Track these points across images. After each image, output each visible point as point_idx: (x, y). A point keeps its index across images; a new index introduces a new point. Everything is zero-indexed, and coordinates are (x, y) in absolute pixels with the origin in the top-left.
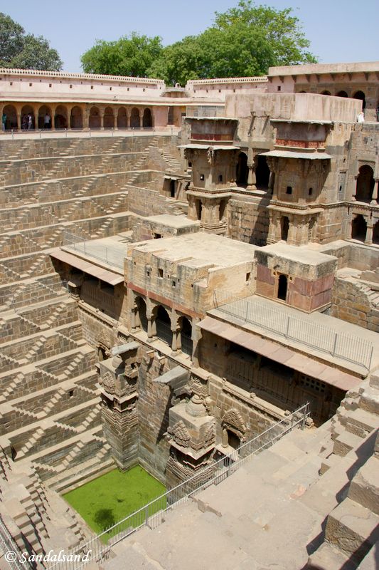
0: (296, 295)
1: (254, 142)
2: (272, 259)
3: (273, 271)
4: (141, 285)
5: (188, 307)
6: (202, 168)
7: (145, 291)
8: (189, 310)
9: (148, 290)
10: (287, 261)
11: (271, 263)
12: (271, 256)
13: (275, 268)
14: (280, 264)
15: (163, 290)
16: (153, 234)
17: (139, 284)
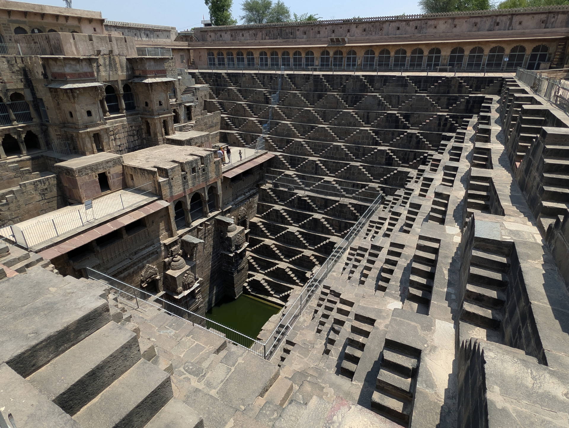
4: (180, 191)
5: (214, 178)
6: (86, 105)
9: (186, 190)
15: (198, 180)
16: (96, 177)
17: (178, 192)
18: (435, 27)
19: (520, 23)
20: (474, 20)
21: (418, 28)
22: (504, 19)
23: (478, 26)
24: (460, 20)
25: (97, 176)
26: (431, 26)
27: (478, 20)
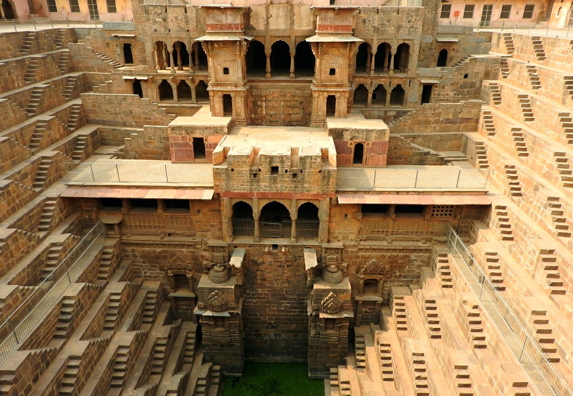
0: (373, 156)
1: (272, 30)
2: (348, 133)
3: (350, 142)
4: (244, 189)
5: (315, 192)
6: (225, 61)
7: (252, 193)
8: (314, 195)
9: (255, 192)
10: (363, 131)
11: (347, 137)
12: (347, 130)
13: (351, 139)
14: (357, 134)
15: (279, 186)
16: (190, 140)
17: (240, 190)
25: (192, 139)
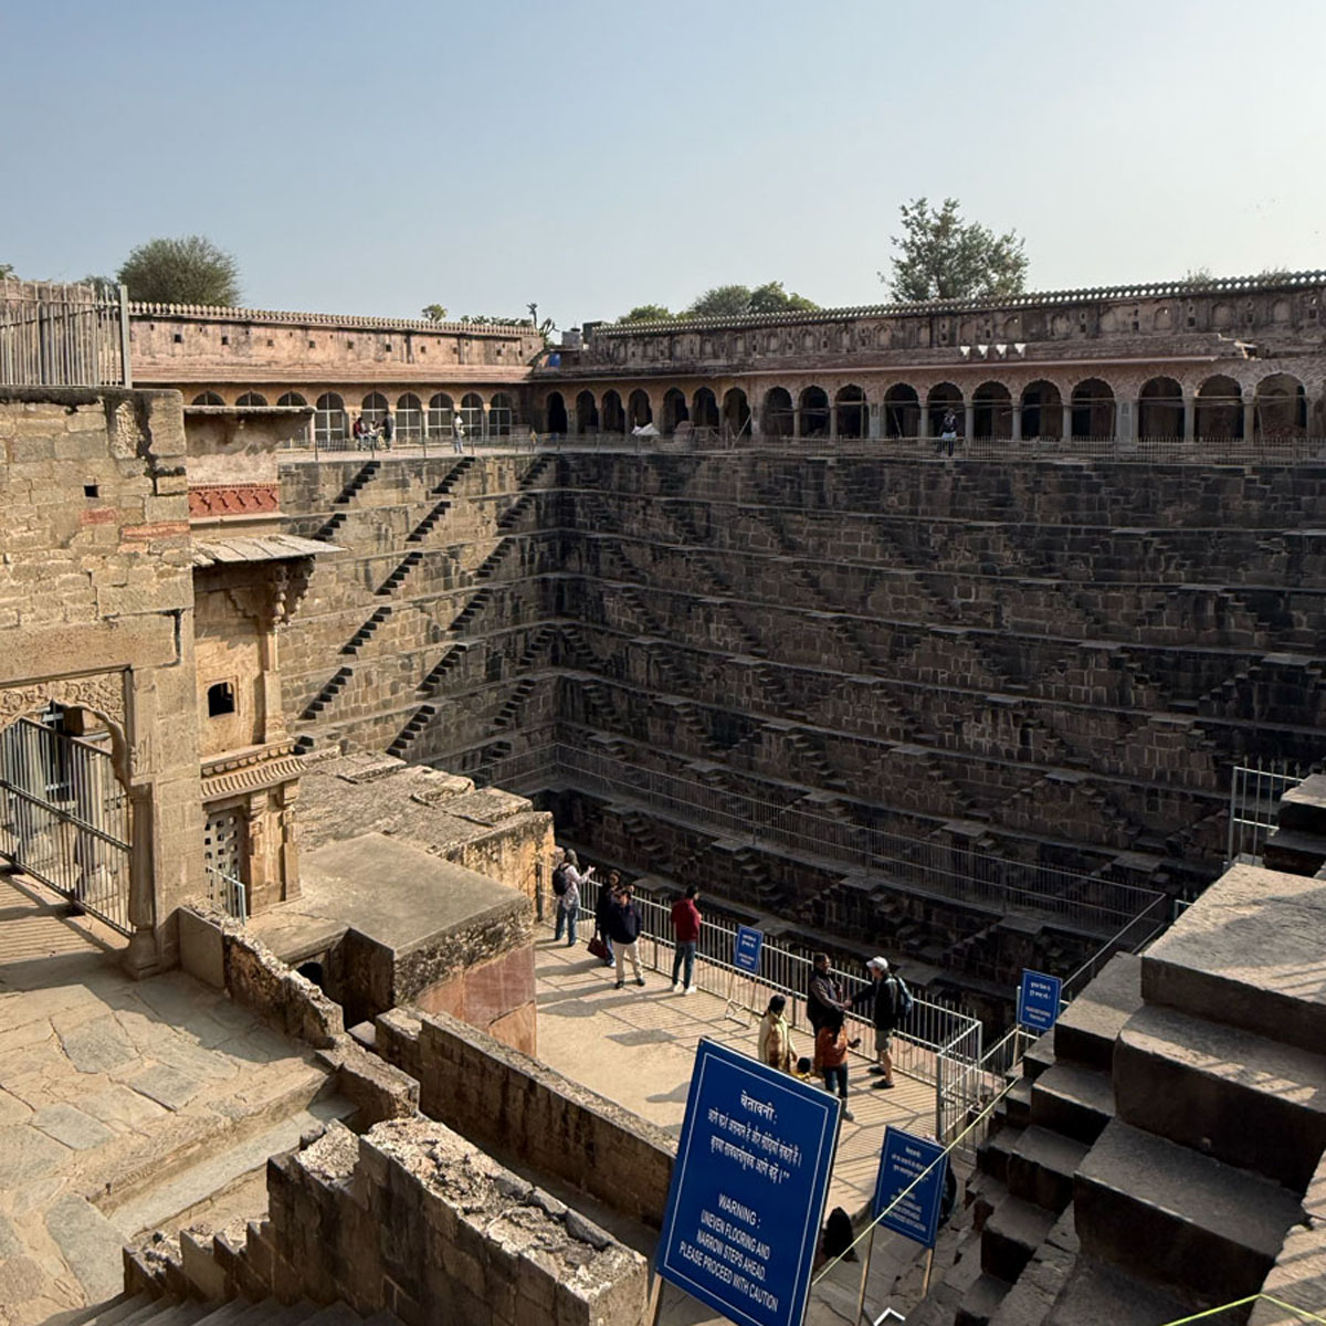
18: (270, 343)
19: (423, 349)
20: (346, 336)
21: (230, 341)
22: (398, 339)
23: (356, 347)
24: (320, 333)
26: (259, 339)
27: (353, 337)
